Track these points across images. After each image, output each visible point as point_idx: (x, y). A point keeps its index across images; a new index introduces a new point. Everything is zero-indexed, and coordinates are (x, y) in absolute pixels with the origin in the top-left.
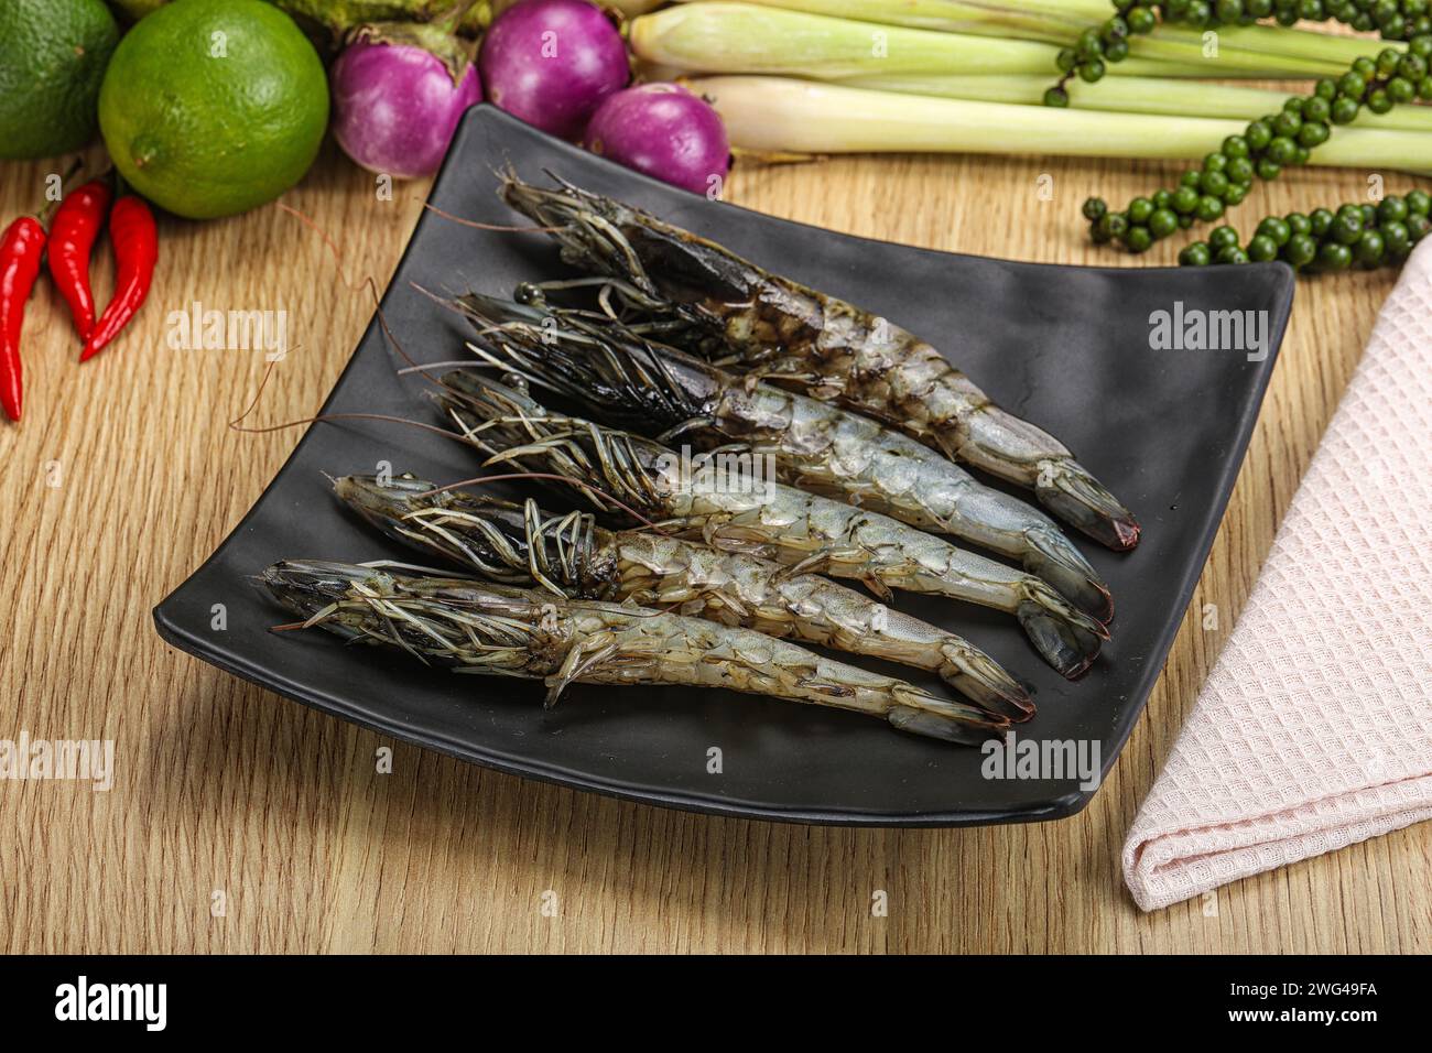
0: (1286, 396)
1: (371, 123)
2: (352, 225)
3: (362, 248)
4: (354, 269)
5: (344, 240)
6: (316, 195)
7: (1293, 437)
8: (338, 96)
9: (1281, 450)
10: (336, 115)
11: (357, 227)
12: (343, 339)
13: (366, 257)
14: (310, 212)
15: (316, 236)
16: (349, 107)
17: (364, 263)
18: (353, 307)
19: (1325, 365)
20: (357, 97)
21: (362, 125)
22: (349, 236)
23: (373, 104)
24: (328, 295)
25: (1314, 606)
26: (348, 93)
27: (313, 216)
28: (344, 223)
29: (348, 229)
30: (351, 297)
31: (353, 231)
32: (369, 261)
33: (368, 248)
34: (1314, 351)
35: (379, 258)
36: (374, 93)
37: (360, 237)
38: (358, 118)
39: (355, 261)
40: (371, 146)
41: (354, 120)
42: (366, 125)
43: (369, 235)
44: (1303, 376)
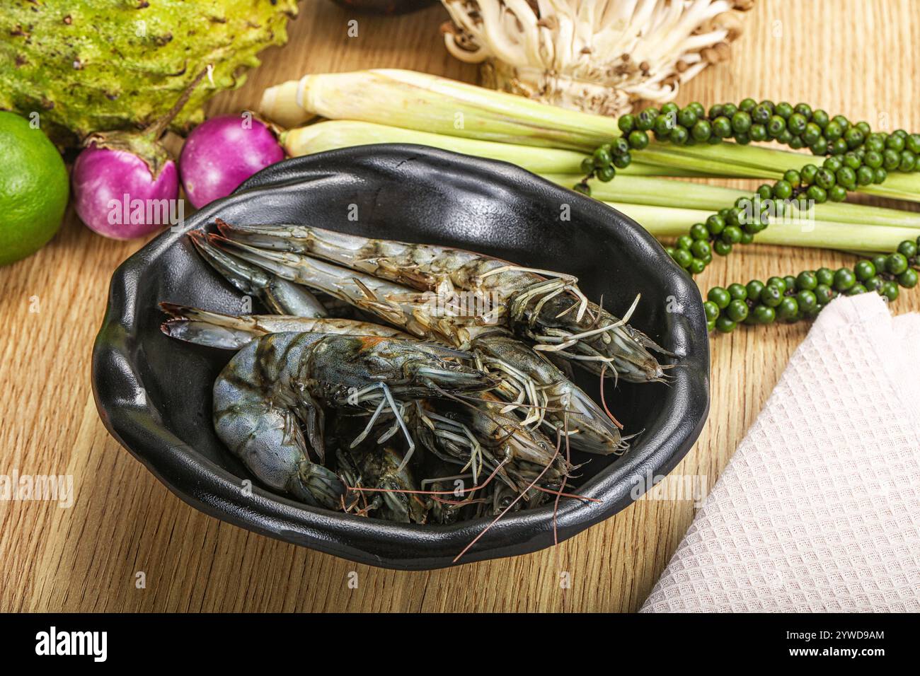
0: (717, 421)
1: (94, 205)
2: (85, 273)
3: (89, 291)
4: (80, 307)
5: (77, 285)
6: (64, 249)
7: (717, 453)
8: (75, 184)
9: (707, 463)
10: (73, 196)
11: (88, 275)
12: (64, 360)
13: (90, 298)
14: (58, 263)
15: (59, 280)
16: (81, 191)
17: (88, 303)
18: (75, 336)
19: (748, 397)
20: (85, 185)
21: (88, 205)
22: (81, 282)
23: (96, 191)
24: (59, 327)
25: (702, 589)
26: (80, 182)
27: (59, 266)
28: (80, 272)
29: (82, 276)
30: (74, 328)
31: (85, 278)
32: (92, 301)
33: (93, 291)
34: (742, 385)
35: (99, 299)
36: (97, 183)
37: (89, 283)
38: (86, 199)
39: (82, 302)
40: (95, 219)
41: (84, 201)
42: (91, 205)
43: (95, 281)
44: (731, 405)
